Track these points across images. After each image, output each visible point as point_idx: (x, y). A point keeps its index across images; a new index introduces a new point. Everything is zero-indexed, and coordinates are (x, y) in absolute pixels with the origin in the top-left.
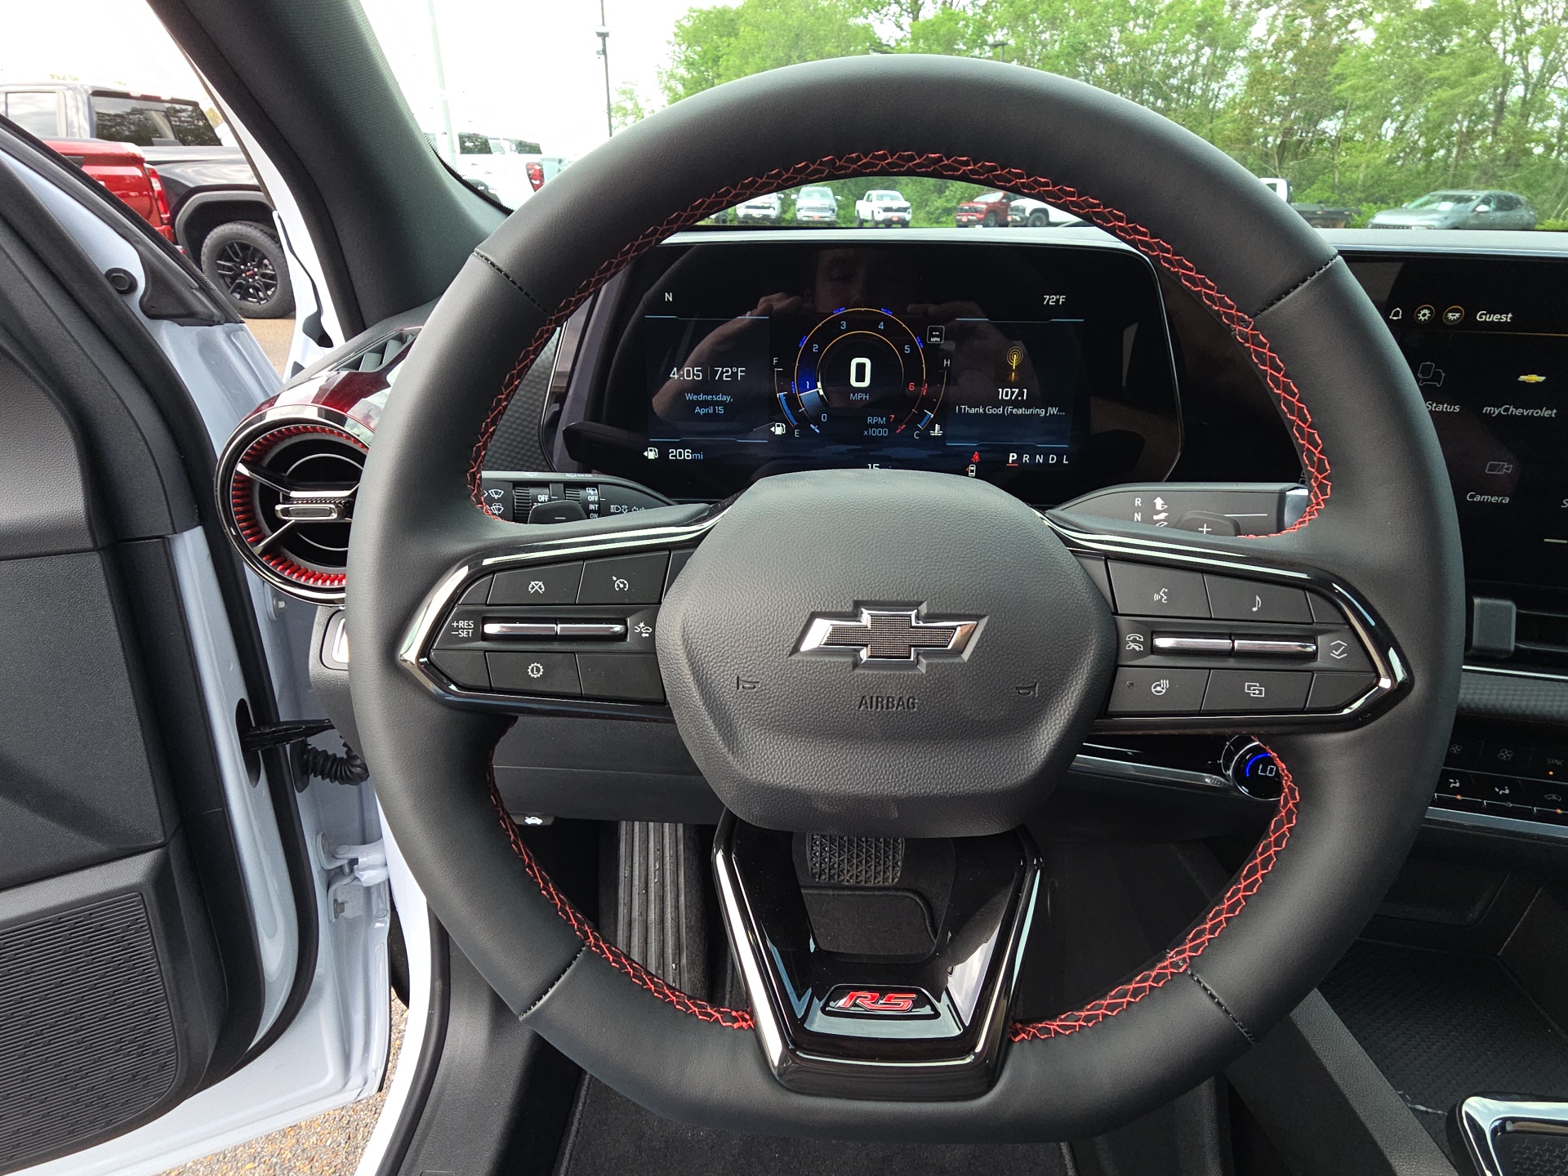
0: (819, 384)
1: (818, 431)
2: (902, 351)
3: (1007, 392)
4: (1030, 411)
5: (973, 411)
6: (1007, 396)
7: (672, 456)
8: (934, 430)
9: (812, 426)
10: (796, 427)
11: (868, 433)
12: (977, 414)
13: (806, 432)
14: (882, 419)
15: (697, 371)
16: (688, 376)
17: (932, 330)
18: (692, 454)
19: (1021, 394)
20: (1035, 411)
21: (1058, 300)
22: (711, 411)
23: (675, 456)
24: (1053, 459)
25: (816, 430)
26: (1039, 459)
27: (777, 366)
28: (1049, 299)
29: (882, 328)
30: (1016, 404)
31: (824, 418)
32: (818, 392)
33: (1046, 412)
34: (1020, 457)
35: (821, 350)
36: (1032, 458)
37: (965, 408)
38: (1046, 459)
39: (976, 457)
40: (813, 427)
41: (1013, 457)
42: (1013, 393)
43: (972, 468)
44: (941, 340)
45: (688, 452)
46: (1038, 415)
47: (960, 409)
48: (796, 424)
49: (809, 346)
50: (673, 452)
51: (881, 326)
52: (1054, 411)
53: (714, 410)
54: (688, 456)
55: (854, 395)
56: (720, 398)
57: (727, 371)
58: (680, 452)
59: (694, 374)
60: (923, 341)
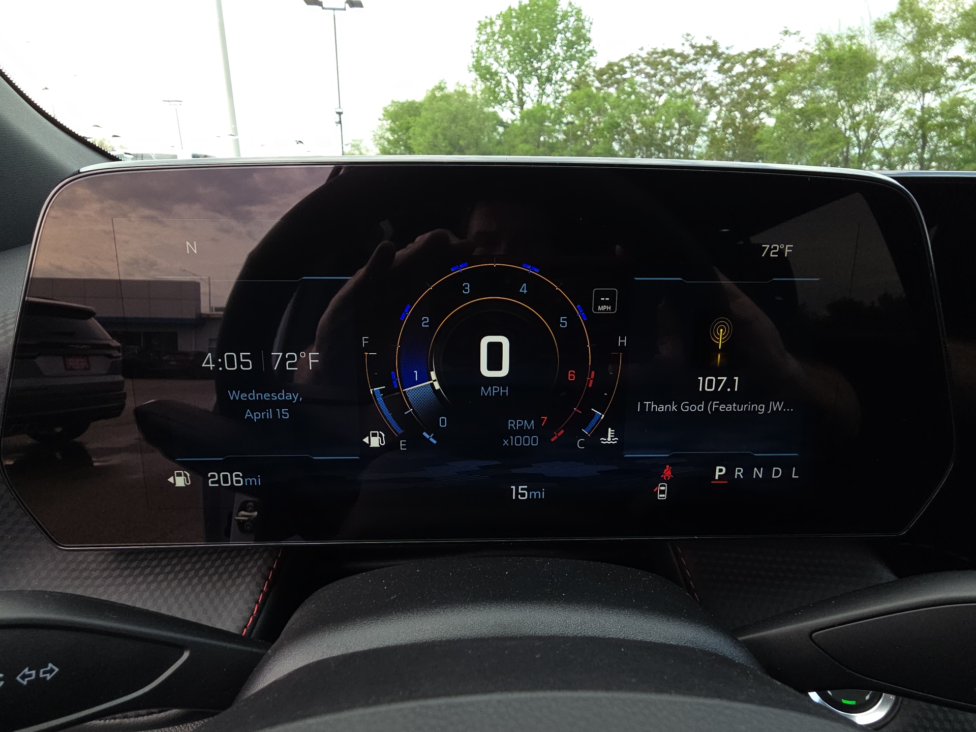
0: (433, 375)
1: (435, 442)
2: (555, 324)
3: (710, 381)
4: (743, 408)
5: (662, 408)
6: (710, 386)
7: (213, 482)
8: (607, 437)
9: (425, 434)
10: (401, 437)
11: (509, 442)
12: (667, 413)
13: (416, 442)
14: (529, 423)
15: (244, 357)
16: (231, 364)
17: (599, 294)
18: (243, 478)
19: (730, 383)
20: (751, 407)
21: (781, 252)
22: (270, 415)
23: (218, 482)
24: (777, 473)
25: (431, 440)
26: (758, 473)
27: (368, 348)
28: (770, 249)
29: (525, 291)
30: (723, 397)
31: (443, 422)
32: (432, 385)
33: (767, 409)
34: (730, 471)
35: (433, 324)
36: (748, 472)
37: (650, 405)
38: (768, 473)
39: (667, 473)
40: (428, 436)
41: (720, 471)
42: (718, 383)
43: (663, 488)
44: (613, 309)
45: (237, 476)
46: (755, 412)
47: (643, 406)
48: (400, 431)
49: (415, 319)
50: (213, 476)
51: (524, 289)
52: (778, 406)
53: (275, 413)
54: (238, 482)
55: (486, 390)
56: (283, 396)
57: (292, 358)
58: (225, 477)
59: (239, 363)
60: (586, 309)
